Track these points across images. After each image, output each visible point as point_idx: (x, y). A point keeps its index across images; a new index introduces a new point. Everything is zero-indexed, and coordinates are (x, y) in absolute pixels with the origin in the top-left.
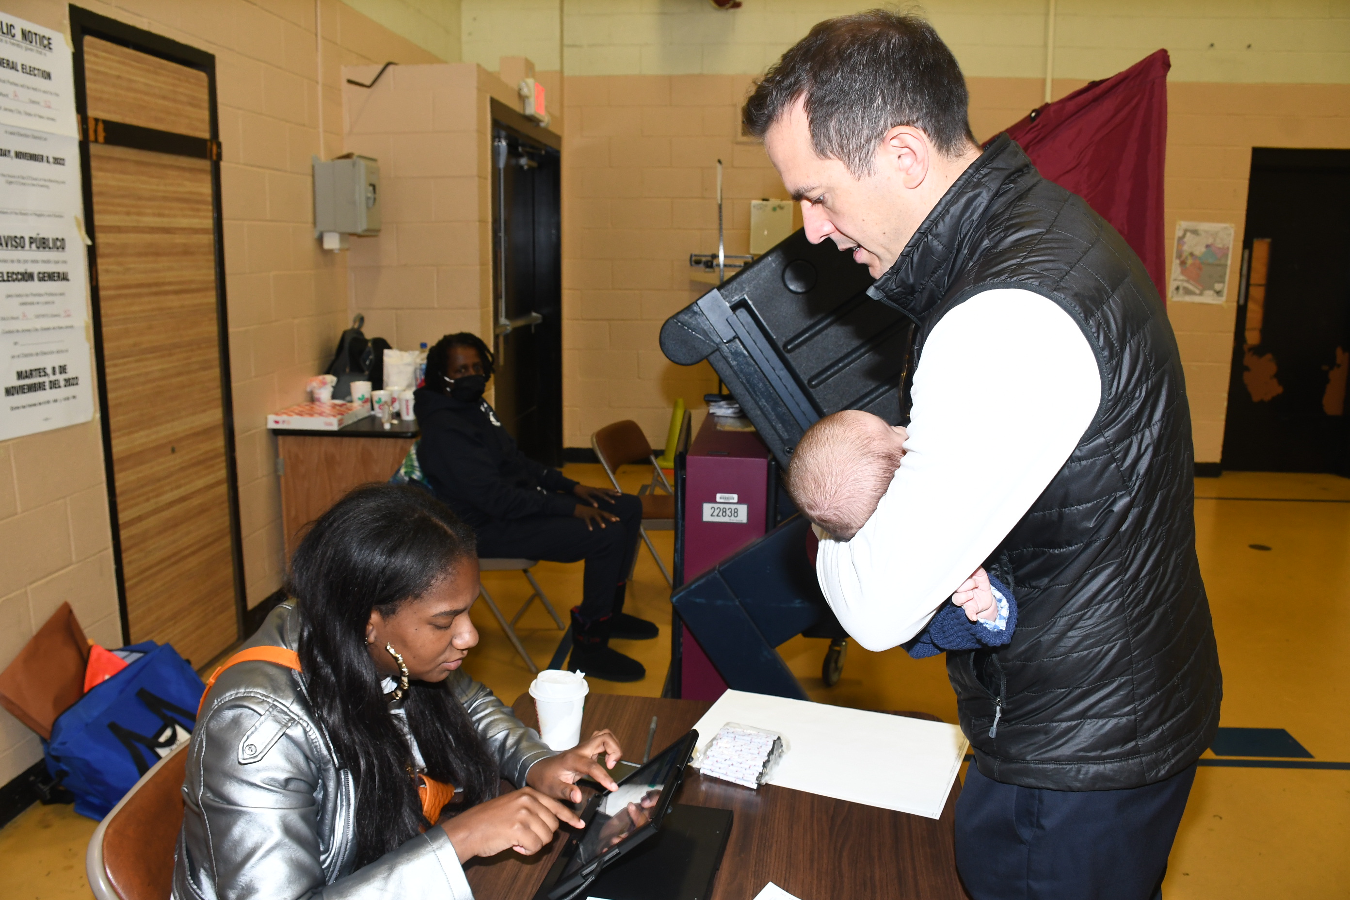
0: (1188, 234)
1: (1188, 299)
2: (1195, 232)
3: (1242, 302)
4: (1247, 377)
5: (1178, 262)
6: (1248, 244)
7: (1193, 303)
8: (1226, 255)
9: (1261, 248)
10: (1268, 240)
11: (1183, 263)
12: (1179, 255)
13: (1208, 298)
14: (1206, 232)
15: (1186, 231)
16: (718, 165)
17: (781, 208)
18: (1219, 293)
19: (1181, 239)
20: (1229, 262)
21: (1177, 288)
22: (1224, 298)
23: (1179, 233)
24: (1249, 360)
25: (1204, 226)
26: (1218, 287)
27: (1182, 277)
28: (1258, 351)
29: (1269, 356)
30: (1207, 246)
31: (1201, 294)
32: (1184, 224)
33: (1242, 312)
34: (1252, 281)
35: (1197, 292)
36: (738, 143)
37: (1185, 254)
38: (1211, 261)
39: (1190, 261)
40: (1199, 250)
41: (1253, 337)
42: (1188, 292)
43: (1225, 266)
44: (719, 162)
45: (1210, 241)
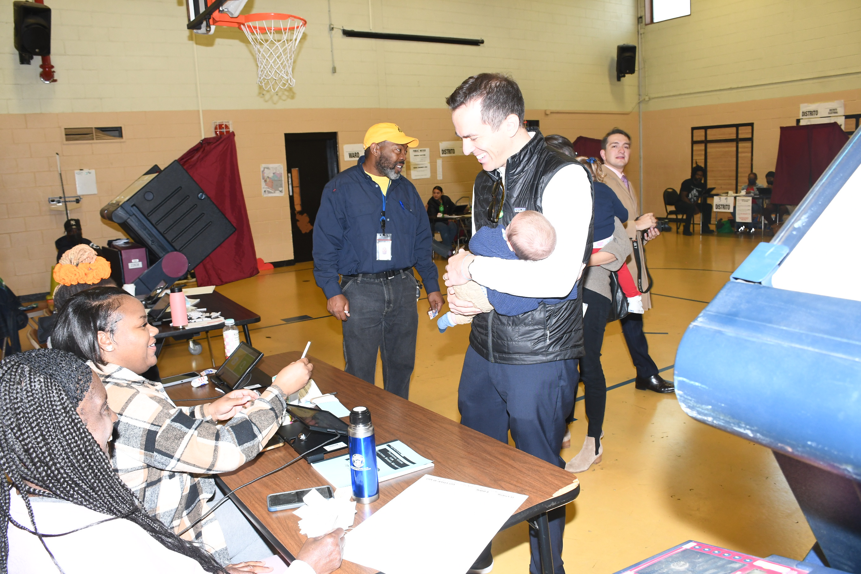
0: (266, 169)
1: (270, 195)
2: (268, 168)
3: (291, 194)
4: (299, 224)
5: (263, 181)
6: (289, 171)
7: (272, 197)
8: (281, 176)
9: (295, 171)
10: (297, 169)
11: (265, 181)
12: (263, 178)
13: (277, 194)
14: (272, 168)
15: (264, 168)
16: (57, 155)
17: (90, 173)
18: (281, 191)
19: (263, 171)
20: (283, 179)
21: (265, 191)
22: (283, 193)
23: (262, 169)
24: (298, 217)
25: (271, 166)
26: (280, 189)
27: (266, 187)
28: (301, 213)
29: (305, 215)
30: (274, 174)
31: (274, 193)
32: (263, 165)
33: (291, 198)
34: (294, 185)
35: (273, 192)
36: (64, 144)
37: (266, 177)
38: (276, 179)
39: (268, 180)
40: (271, 175)
41: (298, 208)
42: (269, 192)
43: (282, 180)
44: (57, 154)
45: (274, 171)
